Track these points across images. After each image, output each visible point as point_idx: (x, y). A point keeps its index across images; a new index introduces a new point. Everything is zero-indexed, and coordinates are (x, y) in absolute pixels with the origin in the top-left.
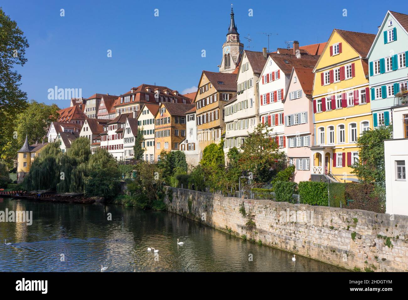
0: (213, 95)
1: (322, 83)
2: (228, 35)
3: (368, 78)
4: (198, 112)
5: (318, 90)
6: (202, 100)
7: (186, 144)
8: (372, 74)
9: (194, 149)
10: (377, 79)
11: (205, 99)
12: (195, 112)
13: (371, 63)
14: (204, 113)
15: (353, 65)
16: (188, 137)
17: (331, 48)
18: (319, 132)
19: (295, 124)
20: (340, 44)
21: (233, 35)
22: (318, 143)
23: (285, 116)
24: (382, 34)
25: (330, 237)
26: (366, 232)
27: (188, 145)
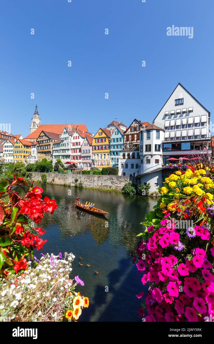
0: (47, 140)
1: (96, 142)
2: (34, 115)
3: (110, 143)
4: (38, 145)
5: (94, 143)
6: (41, 141)
7: (31, 157)
8: (111, 142)
9: (35, 159)
10: (112, 143)
11: (43, 141)
12: (36, 145)
13: (111, 139)
14: (42, 146)
15: (106, 139)
16: (32, 154)
17: (99, 133)
18: (93, 156)
19: (85, 153)
20: (102, 132)
21: (37, 115)
22: (93, 159)
23: (82, 150)
24: (115, 132)
25: (105, 182)
26: (115, 180)
27: (32, 157)
